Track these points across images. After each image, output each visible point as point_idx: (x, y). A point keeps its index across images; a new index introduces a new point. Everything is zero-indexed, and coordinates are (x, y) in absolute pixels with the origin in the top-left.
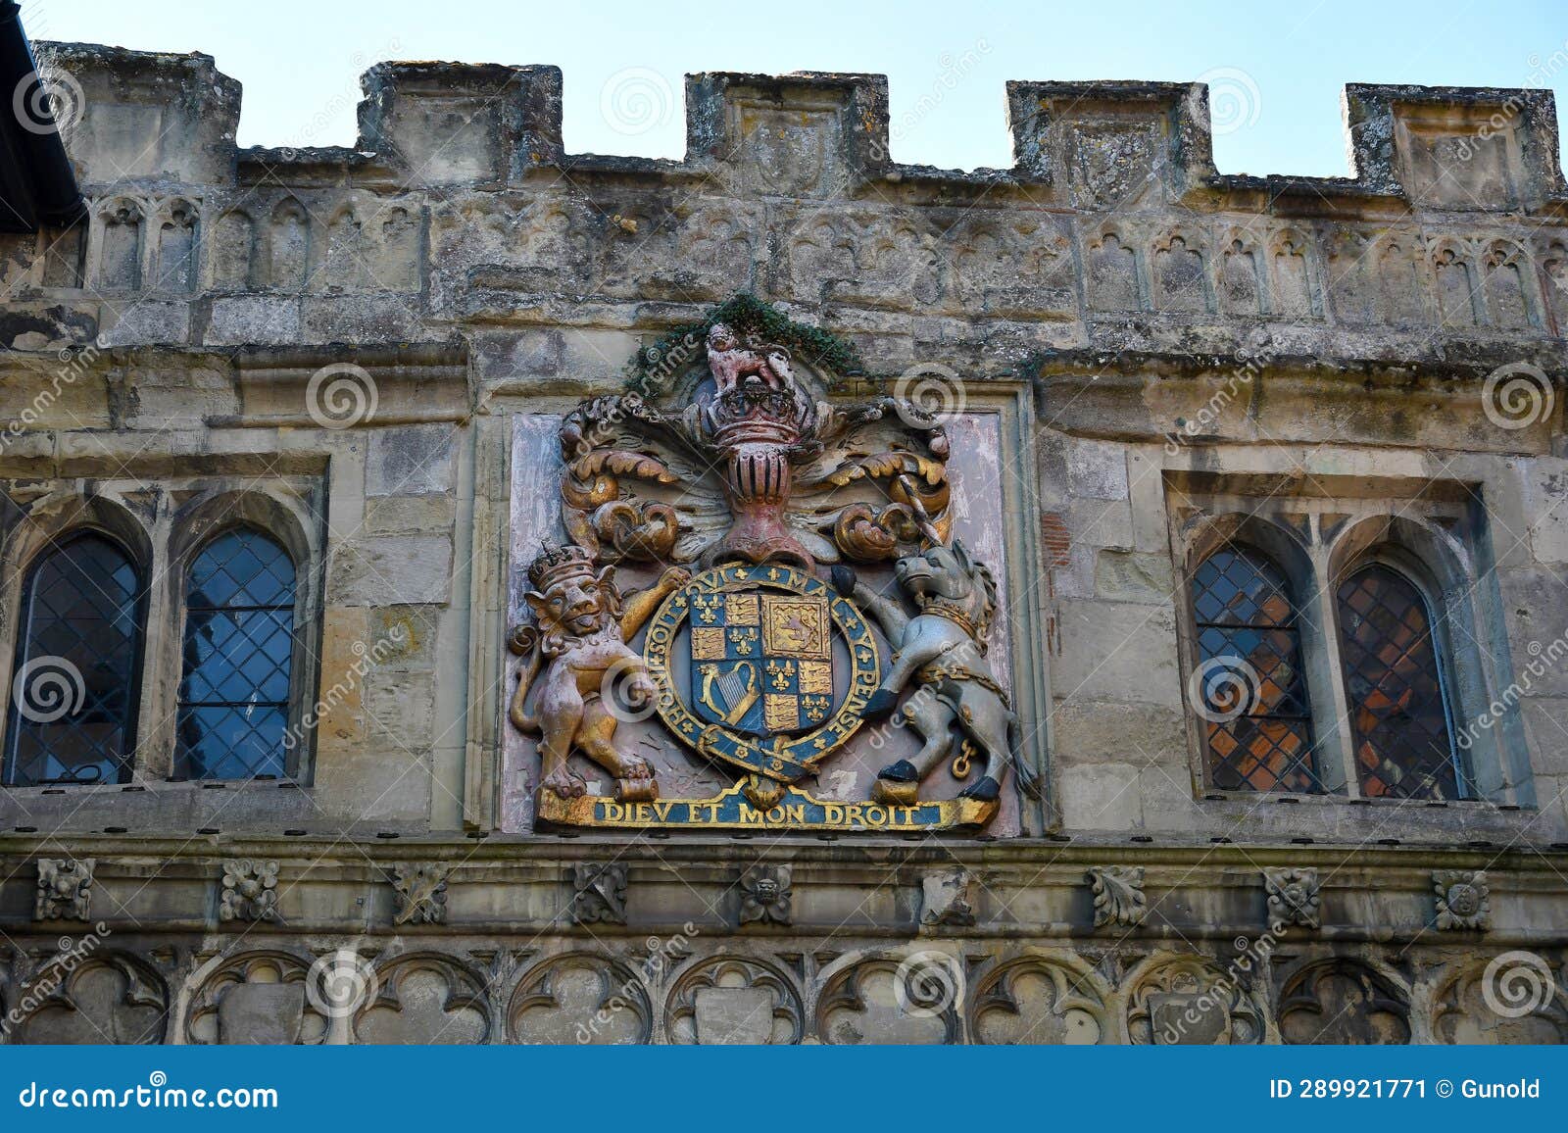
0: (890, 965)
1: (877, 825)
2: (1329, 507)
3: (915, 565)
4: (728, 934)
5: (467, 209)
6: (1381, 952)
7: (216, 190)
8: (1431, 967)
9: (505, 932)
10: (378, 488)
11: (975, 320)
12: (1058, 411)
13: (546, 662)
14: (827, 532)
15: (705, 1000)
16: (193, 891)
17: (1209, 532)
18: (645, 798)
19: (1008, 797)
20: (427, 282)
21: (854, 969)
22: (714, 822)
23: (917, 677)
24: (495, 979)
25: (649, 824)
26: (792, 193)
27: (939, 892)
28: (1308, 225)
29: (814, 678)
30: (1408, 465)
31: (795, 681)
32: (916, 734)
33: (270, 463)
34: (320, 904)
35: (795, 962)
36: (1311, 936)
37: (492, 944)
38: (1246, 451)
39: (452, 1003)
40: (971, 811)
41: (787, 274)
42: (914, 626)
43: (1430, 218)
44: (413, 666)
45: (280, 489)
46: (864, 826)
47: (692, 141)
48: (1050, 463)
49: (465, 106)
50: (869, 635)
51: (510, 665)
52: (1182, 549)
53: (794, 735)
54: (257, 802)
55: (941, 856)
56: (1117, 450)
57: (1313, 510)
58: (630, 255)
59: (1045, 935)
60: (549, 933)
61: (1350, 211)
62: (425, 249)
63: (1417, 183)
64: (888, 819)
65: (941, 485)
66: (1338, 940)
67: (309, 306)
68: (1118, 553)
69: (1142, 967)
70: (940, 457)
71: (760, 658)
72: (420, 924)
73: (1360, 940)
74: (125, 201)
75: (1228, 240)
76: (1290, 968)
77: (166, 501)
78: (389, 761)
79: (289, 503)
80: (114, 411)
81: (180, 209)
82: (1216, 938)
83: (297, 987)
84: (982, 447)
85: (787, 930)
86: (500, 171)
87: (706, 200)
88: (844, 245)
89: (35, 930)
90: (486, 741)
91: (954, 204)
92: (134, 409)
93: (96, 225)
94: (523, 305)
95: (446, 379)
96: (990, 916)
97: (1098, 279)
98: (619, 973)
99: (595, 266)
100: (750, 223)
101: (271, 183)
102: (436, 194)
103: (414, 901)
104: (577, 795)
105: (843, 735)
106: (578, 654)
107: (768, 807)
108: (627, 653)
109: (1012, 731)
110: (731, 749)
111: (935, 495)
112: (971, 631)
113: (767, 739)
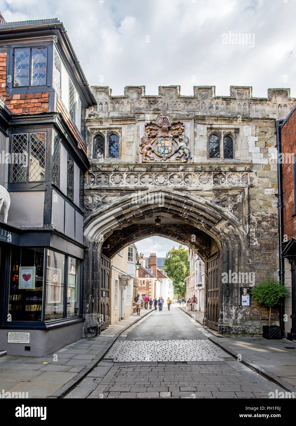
0: (177, 174)
2: (224, 131)
3: (180, 137)
4: (161, 172)
5: (135, 101)
6: (224, 172)
7: (110, 101)
8: (228, 174)
10: (127, 130)
11: (189, 112)
12: (196, 121)
13: (143, 147)
14: (172, 134)
15: (158, 177)
16: (111, 168)
17: (211, 133)
18: (153, 160)
20: (131, 109)
21: (173, 175)
23: (180, 148)
24: (139, 175)
25: (153, 162)
26: (170, 99)
27: (181, 168)
28: (225, 101)
29: (170, 148)
30: (232, 126)
31: (168, 149)
33: (116, 128)
34: (122, 169)
35: (167, 174)
36: (217, 171)
37: (138, 173)
38: (216, 125)
39: (135, 178)
40: (185, 161)
41: (169, 107)
42: (180, 143)
43: (238, 101)
44: (131, 148)
45: (117, 131)
47: (159, 94)
48: (195, 127)
49: (135, 91)
50: (176, 144)
51: (140, 147)
52: (208, 135)
53: (168, 154)
54: (116, 160)
55: (181, 165)
56: (203, 125)
57: (222, 131)
58: (152, 106)
59: (191, 172)
60: (143, 172)
61: (229, 100)
62: (131, 106)
63: (237, 97)
66: (220, 171)
67: (120, 112)
68: (202, 136)
69: (200, 174)
70: (184, 127)
71: (164, 147)
72: (132, 171)
73: (222, 171)
74: (101, 102)
75: (216, 103)
76: (215, 174)
77: (106, 132)
78: (128, 156)
79: (118, 132)
80: (101, 123)
81: (106, 103)
82: (208, 172)
83: (121, 176)
84: (188, 125)
85: (167, 171)
86: (139, 97)
87: (161, 100)
88: (175, 104)
89: (97, 171)
90: (137, 154)
91: (187, 100)
92: (102, 124)
93: (98, 105)
94: (141, 111)
95: (133, 120)
96: (186, 170)
97: (202, 107)
98: (150, 175)
99: (149, 107)
100: (165, 102)
101: (115, 99)
102: (132, 100)
103: (130, 169)
104: (146, 159)
105: (173, 154)
106: (146, 146)
107: (165, 160)
108: (151, 146)
109: (189, 153)
110: (161, 155)
111: (183, 130)
112: (186, 144)
113: (165, 154)
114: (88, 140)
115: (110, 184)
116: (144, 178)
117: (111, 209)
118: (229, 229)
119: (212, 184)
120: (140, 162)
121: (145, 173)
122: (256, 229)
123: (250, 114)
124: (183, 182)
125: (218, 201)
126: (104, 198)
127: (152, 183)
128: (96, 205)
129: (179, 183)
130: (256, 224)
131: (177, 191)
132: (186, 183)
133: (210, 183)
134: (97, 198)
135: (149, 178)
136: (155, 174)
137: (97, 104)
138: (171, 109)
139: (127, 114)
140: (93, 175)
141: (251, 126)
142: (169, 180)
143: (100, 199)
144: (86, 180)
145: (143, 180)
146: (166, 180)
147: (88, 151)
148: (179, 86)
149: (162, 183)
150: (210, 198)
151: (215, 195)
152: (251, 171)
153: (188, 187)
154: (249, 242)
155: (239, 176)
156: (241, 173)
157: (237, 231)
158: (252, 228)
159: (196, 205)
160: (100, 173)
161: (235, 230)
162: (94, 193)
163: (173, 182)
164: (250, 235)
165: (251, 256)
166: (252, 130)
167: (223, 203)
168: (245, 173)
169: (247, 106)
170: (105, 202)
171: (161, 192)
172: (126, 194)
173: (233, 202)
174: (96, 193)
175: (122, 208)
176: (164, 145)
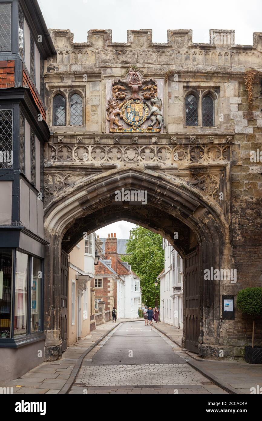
0: (148, 148)
1: (147, 132)
2: (202, 90)
3: (153, 100)
4: (131, 145)
5: (101, 51)
6: (202, 145)
7: (71, 49)
8: (207, 147)
9: (107, 144)
10: (91, 90)
11: (162, 65)
12: (171, 78)
13: (110, 112)
14: (143, 95)
15: (128, 152)
16: (74, 139)
17: (188, 93)
18: (121, 129)
19: (162, 128)
20: (96, 62)
21: (144, 148)
22: (129, 132)
23: (152, 114)
24: (106, 149)
25: (122, 132)
26: (140, 47)
28: (203, 50)
29: (141, 114)
30: (212, 84)
31: (138, 114)
32: (152, 121)
33: (79, 86)
34: (87, 141)
35: (138, 147)
36: (195, 144)
37: (105, 146)
38: (193, 83)
39: (101, 152)
40: (158, 130)
41: (139, 59)
42: (152, 107)
43: (218, 49)
44: (96, 113)
45: (80, 89)
47: (128, 41)
48: (169, 85)
49: (100, 36)
50: (147, 108)
51: (106, 112)
52: (184, 96)
53: (138, 121)
54: (80, 129)
55: (154, 136)
56: (178, 83)
57: (200, 90)
58: (120, 57)
59: (165, 144)
60: (111, 144)
61: (208, 48)
62: (96, 57)
64: (149, 131)
65: (156, 89)
66: (197, 144)
67: (83, 65)
68: (177, 97)
69: (176, 148)
70: (156, 86)
71: (135, 112)
72: (98, 144)
73: (200, 144)
74: (61, 51)
75: (193, 53)
76: (192, 147)
77: (67, 91)
78: (94, 124)
79: (81, 91)
80: (61, 80)
81: (67, 52)
82: (184, 144)
83: (85, 150)
84: (162, 83)
85: (137, 144)
86: (104, 45)
87: (129, 49)
88: (146, 55)
89: (58, 143)
90: (104, 122)
91: (160, 48)
92: (63, 80)
93: (58, 55)
94: (107, 64)
95: (99, 76)
96: (159, 142)
97: (177, 59)
98: (119, 149)
99: (116, 59)
100: (135, 52)
101: (77, 48)
102: (97, 49)
103: (96, 141)
104: (114, 129)
105: (144, 121)
106: (114, 112)
107: (135, 130)
108: (120, 111)
109: (163, 120)
110: (131, 123)
111: (156, 90)
112: (159, 108)
113: (135, 122)
114: (47, 101)
115: (73, 160)
116: (111, 152)
117: (74, 193)
118: (208, 218)
119: (189, 160)
120: (107, 132)
121: (113, 146)
122: (240, 220)
123: (232, 67)
124: (156, 158)
125: (196, 182)
126: (66, 179)
127: (120, 159)
128: (58, 187)
129: (152, 158)
130: (240, 212)
131: (150, 170)
132: (159, 159)
133: (186, 159)
134: (59, 179)
135: (117, 152)
136: (125, 147)
137: (56, 54)
138: (141, 61)
140: (54, 148)
141: (233, 84)
142: (141, 155)
143: (62, 180)
144: (46, 155)
145: (110, 155)
146: (137, 155)
147: (47, 116)
148: (151, 31)
149: (131, 159)
150: (186, 179)
151: (192, 175)
152: (233, 144)
153: (162, 164)
154: (232, 237)
155: (220, 150)
156: (222, 145)
157: (218, 221)
158: (234, 217)
159: (170, 188)
160: (62, 145)
161: (216, 220)
162: (55, 171)
163: (144, 157)
164: (233, 228)
165: (234, 254)
166: (234, 88)
167: (201, 185)
168: (226, 146)
169: (229, 56)
170: (67, 183)
171: (131, 171)
172: (92, 173)
173: (213, 184)
174: (58, 171)
175: (88, 191)
176: (134, 110)
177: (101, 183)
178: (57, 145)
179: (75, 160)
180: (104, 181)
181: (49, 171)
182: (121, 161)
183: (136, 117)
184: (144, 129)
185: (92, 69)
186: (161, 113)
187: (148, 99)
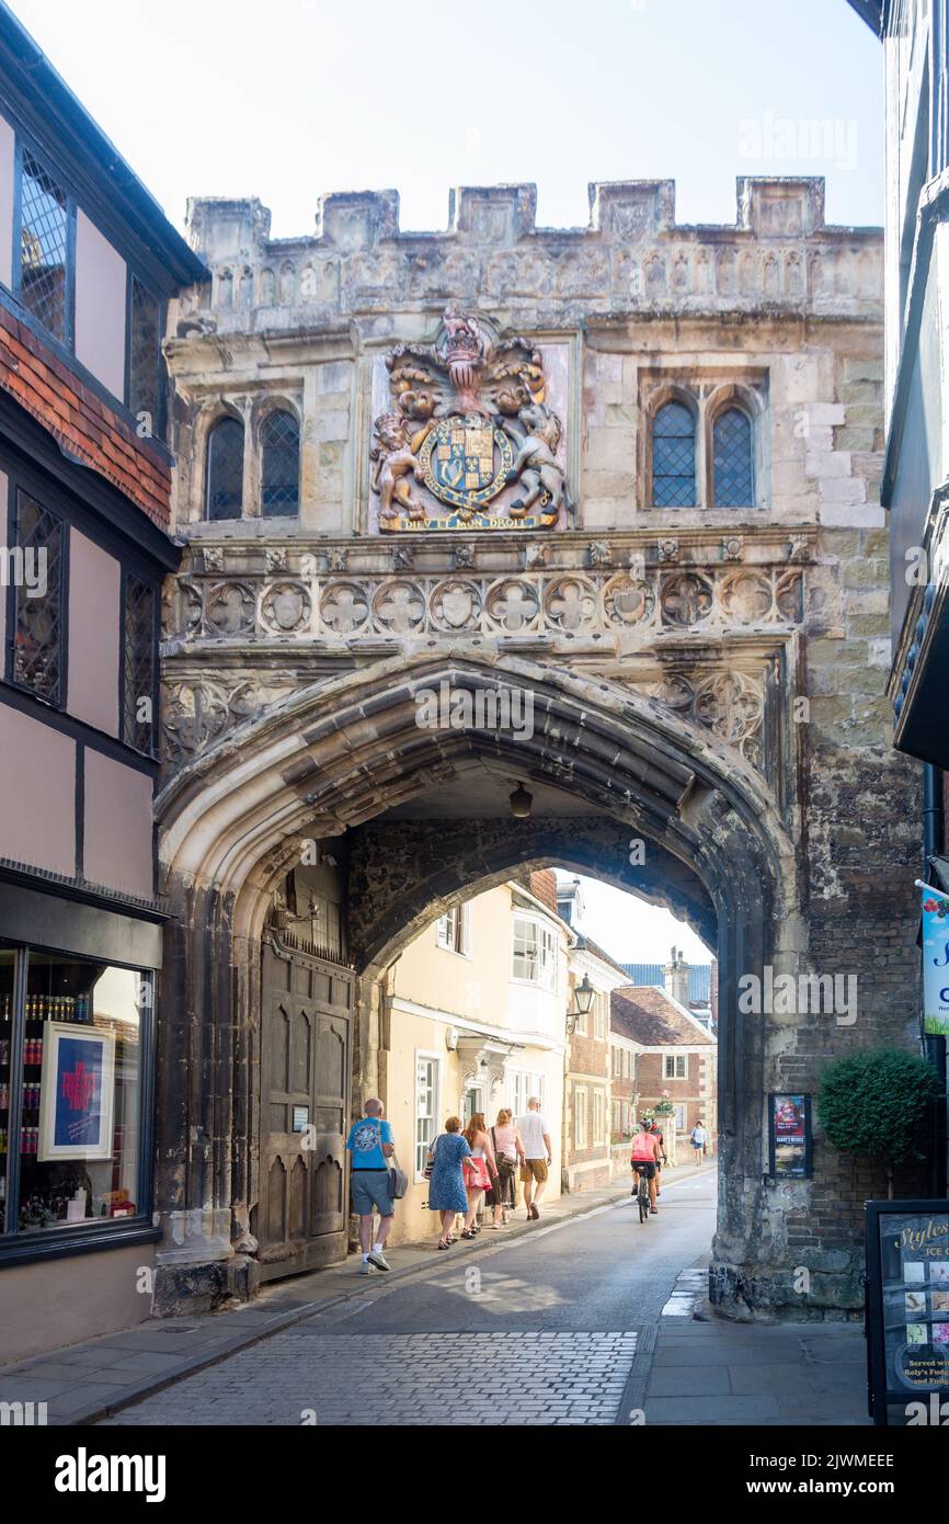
0: (516, 583)
1: (510, 527)
2: (708, 382)
3: (525, 414)
4: (449, 573)
5: (357, 260)
6: (703, 570)
7: (260, 260)
8: (722, 575)
9: (369, 574)
10: (322, 391)
11: (565, 300)
12: (592, 340)
13: (382, 462)
14: (494, 401)
15: (446, 598)
16: (258, 560)
17: (658, 394)
18: (418, 519)
19: (563, 514)
20: (340, 296)
21: (502, 585)
22: (447, 528)
24: (368, 591)
25: (422, 529)
26: (491, 244)
28: (711, 247)
29: (486, 466)
30: (739, 360)
31: (477, 467)
32: (526, 488)
33: (283, 383)
35: (479, 583)
36: (676, 565)
37: (366, 579)
38: (672, 357)
39: (356, 602)
40: (547, 520)
41: (486, 282)
42: (525, 440)
43: (765, 241)
44: (336, 467)
45: (288, 394)
46: (505, 527)
47: (451, 222)
48: (588, 365)
49: (358, 211)
50: (509, 447)
51: (372, 464)
52: (645, 403)
53: (478, 490)
54: (280, 525)
55: (532, 539)
56: (620, 358)
57: (701, 383)
58: (422, 277)
59: (573, 569)
60: (386, 574)
61: (730, 239)
62: (339, 281)
63: (761, 225)
64: (514, 525)
65: (540, 378)
66: (687, 566)
67: (293, 310)
68: (615, 406)
69: (610, 581)
70: (538, 365)
71: (464, 458)
72: (339, 573)
73: (695, 566)
74: (226, 268)
75: (677, 256)
76: (668, 579)
77: (248, 401)
78: (327, 507)
79: (293, 400)
80: (224, 364)
81: (247, 270)
82: (639, 567)
83: (300, 597)
85: (473, 570)
86: (370, 241)
87: (454, 249)
88: (513, 267)
89: (207, 576)
90: (362, 497)
91: (562, 244)
92: (231, 363)
93: (216, 281)
94: (377, 305)
95: (346, 341)
96: (552, 562)
97: (620, 278)
98: (415, 589)
99: (408, 284)
100: (472, 259)
101: (280, 255)
102: (345, 255)
103: (334, 562)
104: (394, 518)
105: (497, 490)
106: (394, 459)
107: (468, 521)
108: (413, 458)
109: (564, 485)
110: (451, 496)
111: (537, 383)
112: (550, 443)
113: (466, 492)
114: (178, 437)
115: (257, 631)
116: (390, 601)
117: (260, 742)
118: (727, 826)
119: (659, 623)
120: (372, 530)
122: (835, 827)
123: (810, 302)
124: (541, 618)
125: (683, 699)
126: (239, 696)
127: (419, 626)
128: (209, 727)
129: (529, 621)
130: (835, 802)
131: (517, 659)
132: (556, 620)
133: (650, 621)
134: (214, 697)
135: (410, 601)
136: (433, 582)
137: (209, 278)
138: (495, 290)
139: (324, 317)
140: (196, 594)
141: (814, 358)
142: (489, 609)
143: (224, 703)
145: (387, 611)
146: (477, 609)
147: (175, 486)
148: (531, 189)
149: (458, 623)
150: (652, 689)
151: (670, 675)
152: (814, 564)
153: (562, 637)
154: (806, 887)
155: (768, 587)
156: (775, 570)
157: (757, 833)
158: (815, 820)
159: (591, 720)
160: (221, 583)
161: (750, 830)
162: (197, 671)
163: (502, 617)
164: (811, 856)
165: (813, 949)
166: (820, 372)
167: (703, 708)
168: (791, 570)
169: (804, 265)
170: (240, 711)
171: (452, 665)
172: (322, 675)
173: (744, 706)
174: (206, 671)
175: (307, 737)
176: (463, 453)
177: (351, 708)
178: (205, 581)
179: (264, 630)
180: (359, 700)
181: (178, 672)
182: (422, 631)
183: (468, 475)
184: (498, 517)
185: (327, 320)
186: (560, 460)
187: (509, 413)
